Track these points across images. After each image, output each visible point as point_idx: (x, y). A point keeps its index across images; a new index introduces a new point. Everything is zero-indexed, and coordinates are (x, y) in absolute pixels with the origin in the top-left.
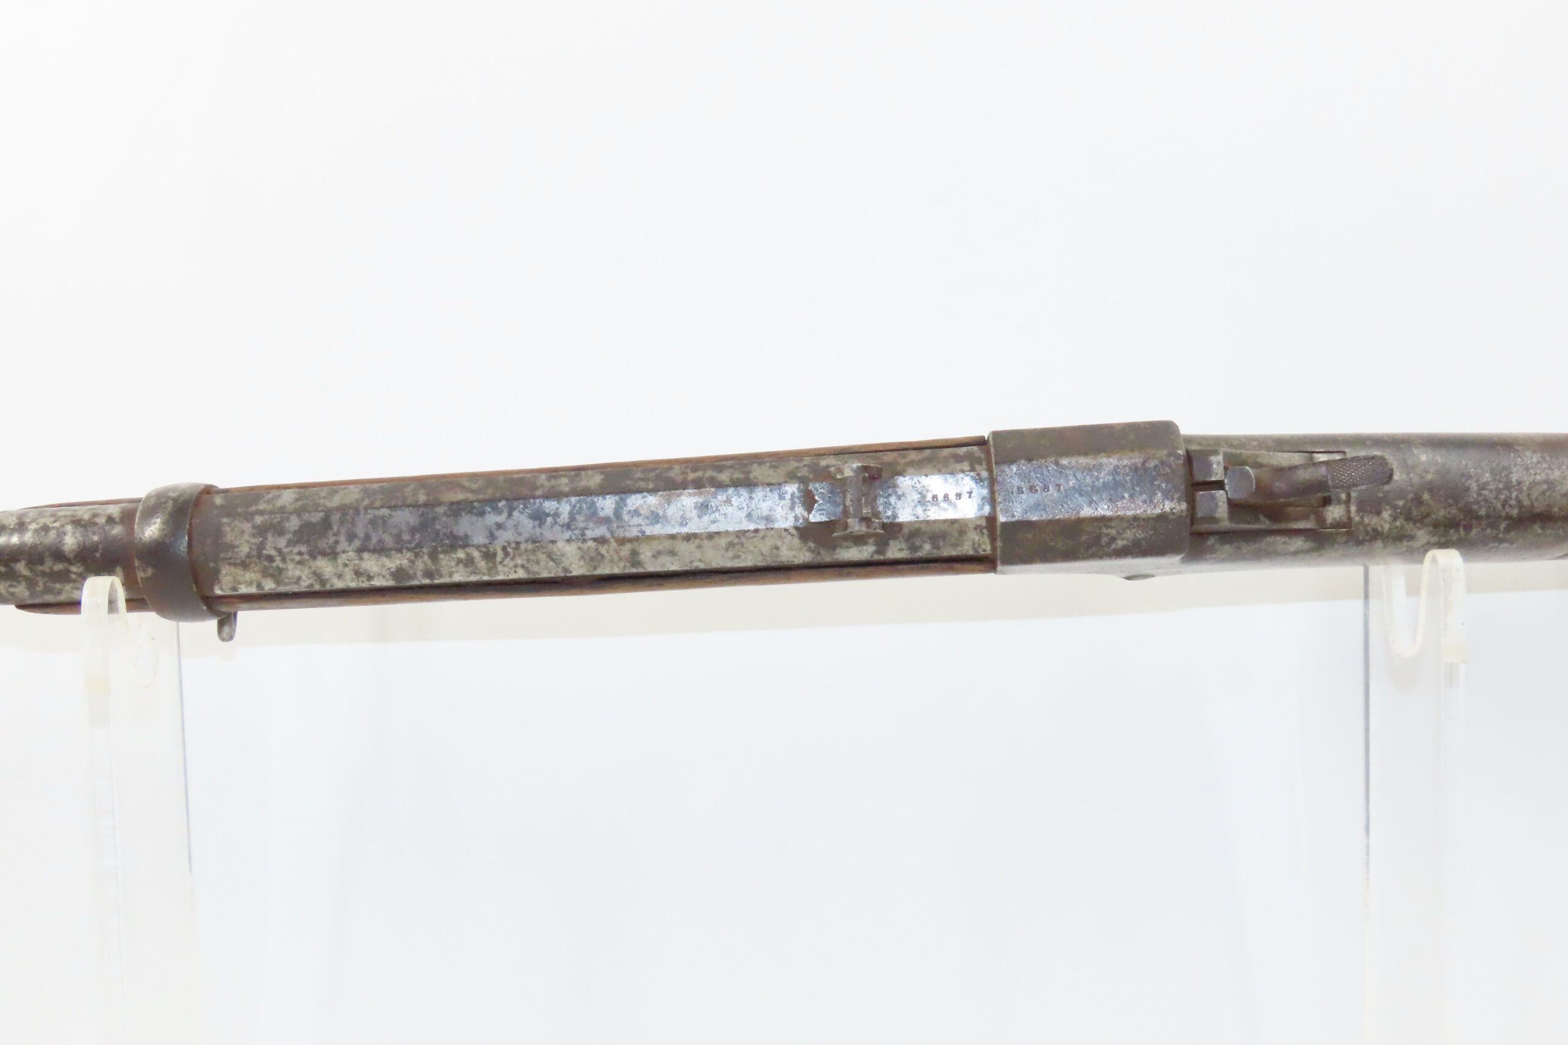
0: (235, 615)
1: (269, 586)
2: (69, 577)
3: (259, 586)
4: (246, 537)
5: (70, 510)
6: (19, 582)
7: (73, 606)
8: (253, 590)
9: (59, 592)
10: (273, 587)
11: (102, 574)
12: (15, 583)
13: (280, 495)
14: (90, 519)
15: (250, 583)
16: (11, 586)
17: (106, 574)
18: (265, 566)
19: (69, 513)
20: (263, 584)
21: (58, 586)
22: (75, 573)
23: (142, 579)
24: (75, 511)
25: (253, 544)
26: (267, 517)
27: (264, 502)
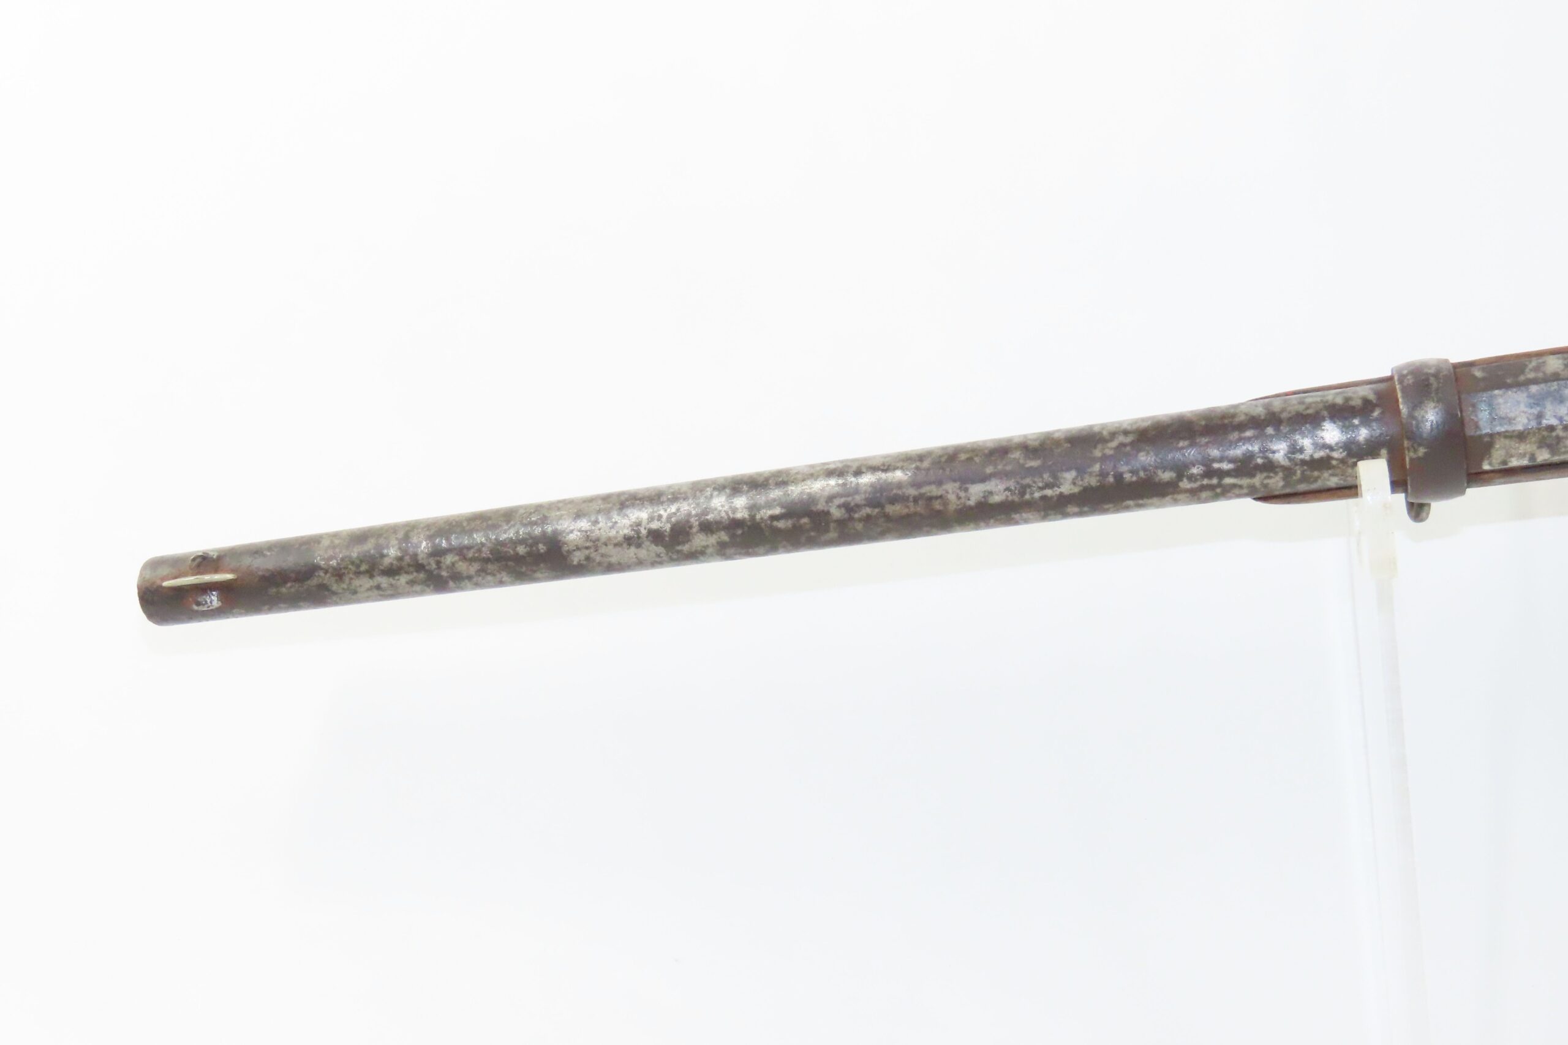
0: (1429, 505)
1: (1543, 456)
2: (1330, 463)
3: (1533, 457)
4: (1522, 407)
5: (1312, 397)
6: (1276, 473)
7: (1350, 490)
8: (1525, 462)
9: (1316, 479)
10: (1546, 458)
11: (1365, 458)
12: (1272, 475)
13: (1544, 362)
14: (1344, 403)
15: (1523, 456)
16: (1268, 477)
17: (1370, 457)
18: (1543, 437)
19: (1318, 399)
20: (1536, 456)
21: (1316, 473)
22: (1337, 459)
23: (1411, 460)
24: (1324, 396)
25: (1530, 414)
26: (1543, 386)
27: (1531, 370)
